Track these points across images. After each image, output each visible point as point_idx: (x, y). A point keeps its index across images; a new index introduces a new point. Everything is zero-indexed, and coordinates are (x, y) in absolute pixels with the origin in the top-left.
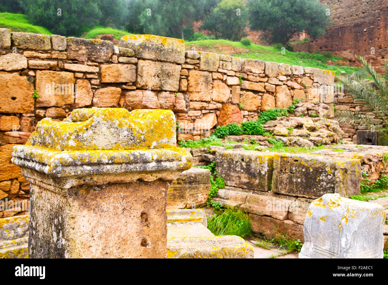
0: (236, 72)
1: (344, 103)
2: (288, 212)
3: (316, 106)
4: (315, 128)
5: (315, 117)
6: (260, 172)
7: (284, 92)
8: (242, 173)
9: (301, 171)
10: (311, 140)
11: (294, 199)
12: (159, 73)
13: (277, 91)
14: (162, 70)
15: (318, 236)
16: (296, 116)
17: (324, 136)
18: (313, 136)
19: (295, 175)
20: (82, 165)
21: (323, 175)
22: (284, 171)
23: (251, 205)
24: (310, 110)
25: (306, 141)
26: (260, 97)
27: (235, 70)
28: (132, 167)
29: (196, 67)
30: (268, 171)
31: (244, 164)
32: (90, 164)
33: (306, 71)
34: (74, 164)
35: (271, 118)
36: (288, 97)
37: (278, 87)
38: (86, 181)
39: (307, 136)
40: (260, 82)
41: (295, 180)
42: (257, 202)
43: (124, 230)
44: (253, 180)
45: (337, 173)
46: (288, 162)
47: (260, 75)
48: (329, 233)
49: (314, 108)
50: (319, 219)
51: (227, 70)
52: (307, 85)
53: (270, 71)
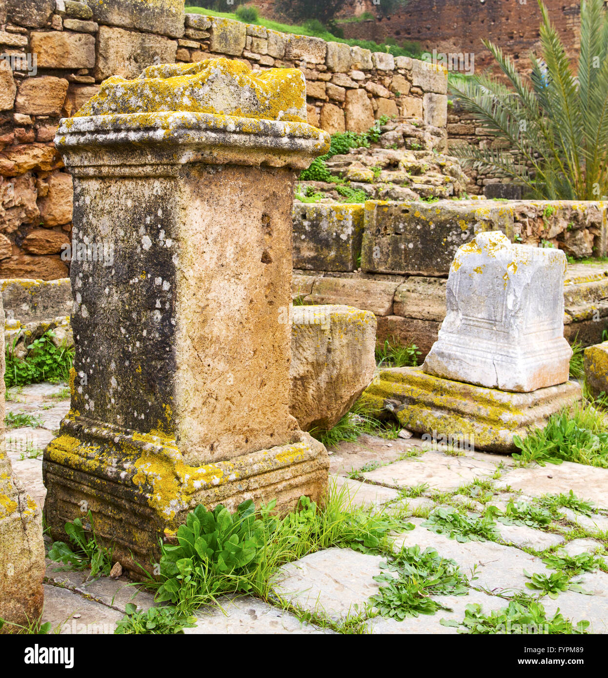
0: (275, 58)
1: (458, 134)
2: (394, 302)
3: (420, 129)
4: (420, 169)
5: (419, 149)
6: (338, 236)
7: (361, 103)
8: (304, 240)
9: (415, 229)
10: (415, 190)
11: (402, 279)
12: (138, 54)
13: (349, 100)
14: (143, 48)
15: (471, 298)
16: (382, 147)
17: (437, 183)
18: (419, 182)
19: (403, 236)
20: (206, 130)
21: (453, 234)
22: (383, 232)
23: (323, 296)
24: (409, 136)
25: (407, 190)
26: (318, 110)
27: (274, 54)
28: (261, 140)
29: (204, 46)
30: (353, 233)
31: (306, 223)
32: (215, 130)
33: (400, 64)
34: (197, 128)
35: (338, 150)
36: (368, 113)
37: (349, 92)
38: (205, 156)
39: (407, 183)
40: (319, 80)
41: (403, 247)
42: (335, 290)
43: (243, 235)
44: (325, 251)
45: (478, 228)
46: (391, 215)
47: (319, 67)
48: (488, 292)
49: (417, 133)
50: (472, 272)
51: (259, 53)
52: (400, 91)
53: (337, 60)
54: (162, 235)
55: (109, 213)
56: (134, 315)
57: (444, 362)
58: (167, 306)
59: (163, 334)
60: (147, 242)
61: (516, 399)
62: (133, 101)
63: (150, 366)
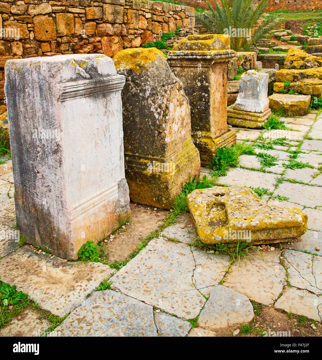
0: (150, 10)
7: (173, 22)
13: (169, 21)
15: (246, 89)
16: (180, 36)
24: (188, 32)
26: (161, 26)
27: (149, 8)
33: (182, 8)
35: (168, 38)
36: (174, 25)
37: (169, 19)
40: (161, 16)
47: (161, 11)
48: (252, 87)
49: (190, 31)
50: (247, 81)
51: (145, 8)
52: (183, 17)
53: (166, 8)
54: (204, 82)
55: (184, 76)
56: (195, 103)
57: (240, 106)
58: (207, 100)
59: (205, 107)
60: (199, 84)
61: (261, 115)
62: (194, 47)
63: (201, 115)
